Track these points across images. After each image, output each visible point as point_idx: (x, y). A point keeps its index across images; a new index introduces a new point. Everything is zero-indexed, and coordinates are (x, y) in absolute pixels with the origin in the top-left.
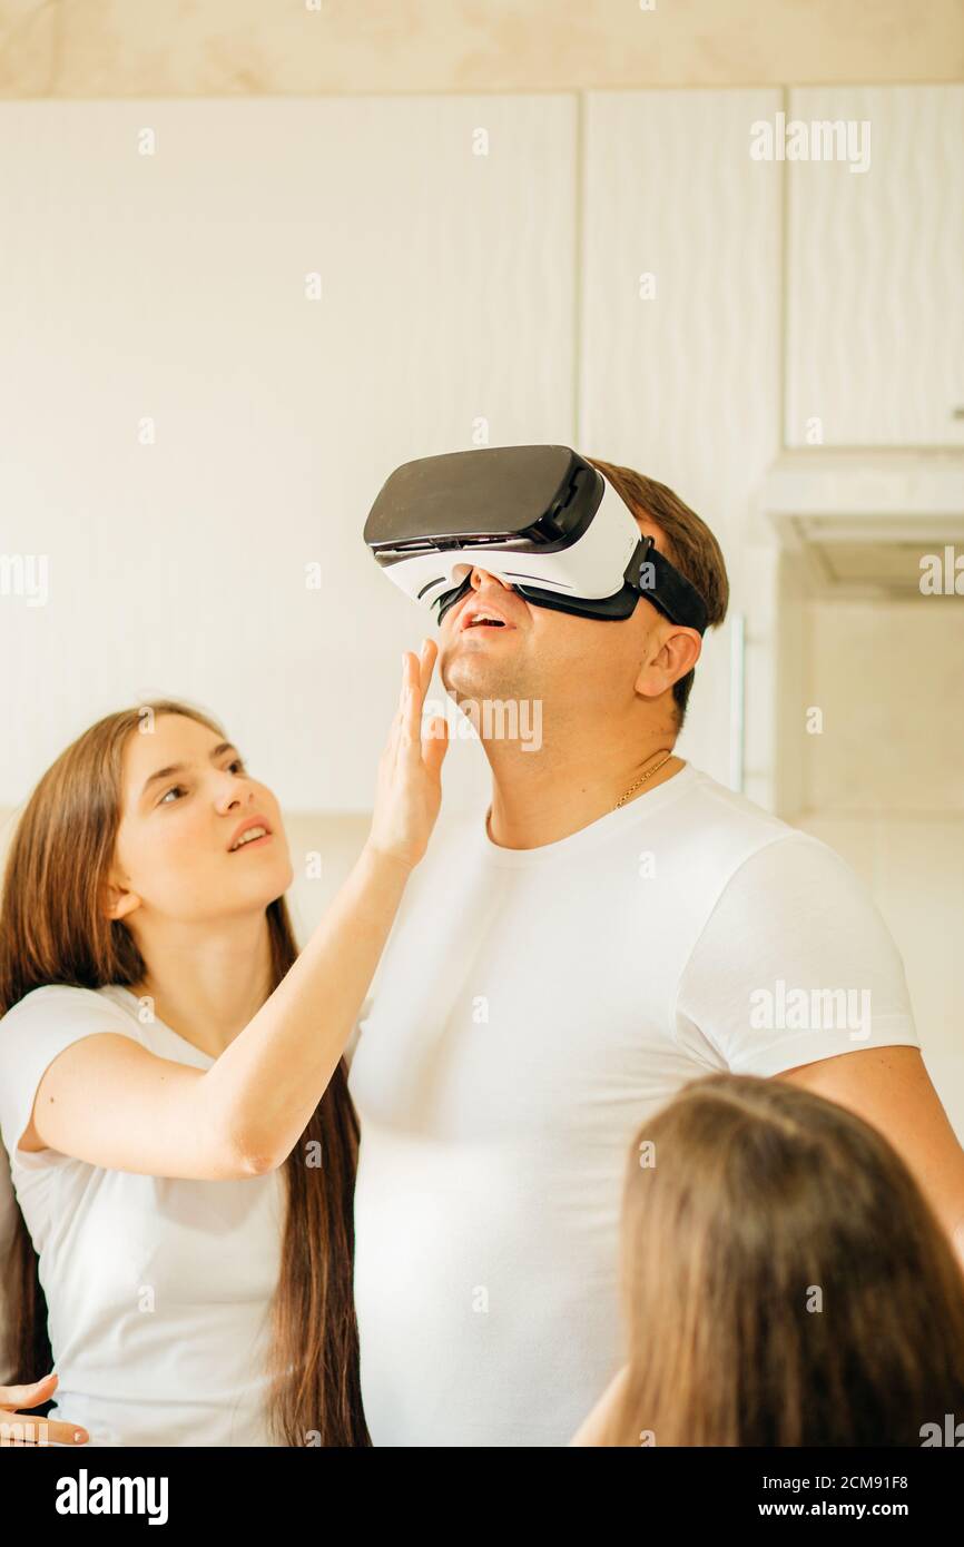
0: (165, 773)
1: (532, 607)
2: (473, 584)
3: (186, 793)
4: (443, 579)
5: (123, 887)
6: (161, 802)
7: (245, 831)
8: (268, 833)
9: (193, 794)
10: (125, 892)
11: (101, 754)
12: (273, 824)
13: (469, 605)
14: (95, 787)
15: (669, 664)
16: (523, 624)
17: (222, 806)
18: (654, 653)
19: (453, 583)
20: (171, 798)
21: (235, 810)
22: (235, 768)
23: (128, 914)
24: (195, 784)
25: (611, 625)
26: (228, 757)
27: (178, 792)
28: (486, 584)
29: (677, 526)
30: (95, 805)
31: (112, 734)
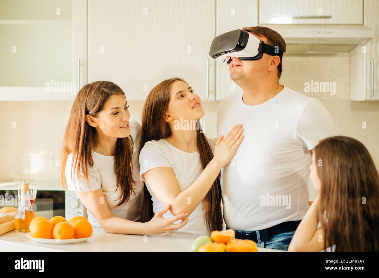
0: (180, 92)
1: (243, 61)
2: (232, 59)
3: (183, 96)
4: (226, 59)
5: (169, 115)
6: (179, 98)
7: (195, 104)
8: (199, 105)
9: (185, 97)
10: (169, 116)
11: (165, 88)
12: (200, 104)
13: (232, 63)
14: (164, 94)
15: (274, 64)
16: (243, 65)
17: (191, 99)
18: (270, 63)
19: (228, 60)
20: (181, 97)
21: (194, 100)
22: (192, 92)
23: (170, 121)
24: (185, 95)
25: (258, 60)
26: (190, 89)
27: (182, 96)
28: (234, 59)
29: (269, 36)
30: (164, 98)
31: (167, 84)
